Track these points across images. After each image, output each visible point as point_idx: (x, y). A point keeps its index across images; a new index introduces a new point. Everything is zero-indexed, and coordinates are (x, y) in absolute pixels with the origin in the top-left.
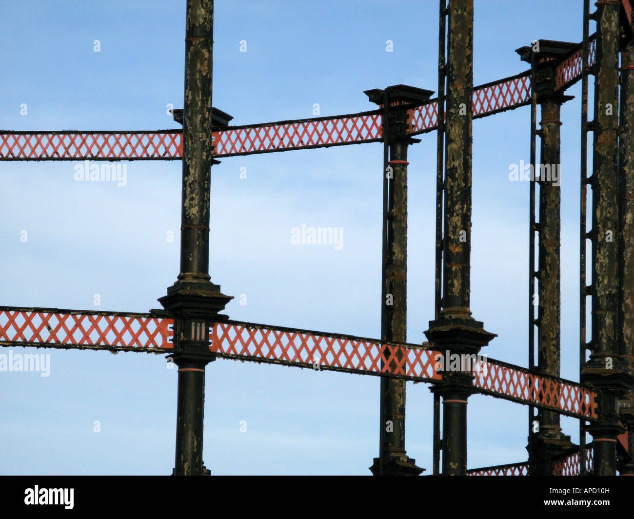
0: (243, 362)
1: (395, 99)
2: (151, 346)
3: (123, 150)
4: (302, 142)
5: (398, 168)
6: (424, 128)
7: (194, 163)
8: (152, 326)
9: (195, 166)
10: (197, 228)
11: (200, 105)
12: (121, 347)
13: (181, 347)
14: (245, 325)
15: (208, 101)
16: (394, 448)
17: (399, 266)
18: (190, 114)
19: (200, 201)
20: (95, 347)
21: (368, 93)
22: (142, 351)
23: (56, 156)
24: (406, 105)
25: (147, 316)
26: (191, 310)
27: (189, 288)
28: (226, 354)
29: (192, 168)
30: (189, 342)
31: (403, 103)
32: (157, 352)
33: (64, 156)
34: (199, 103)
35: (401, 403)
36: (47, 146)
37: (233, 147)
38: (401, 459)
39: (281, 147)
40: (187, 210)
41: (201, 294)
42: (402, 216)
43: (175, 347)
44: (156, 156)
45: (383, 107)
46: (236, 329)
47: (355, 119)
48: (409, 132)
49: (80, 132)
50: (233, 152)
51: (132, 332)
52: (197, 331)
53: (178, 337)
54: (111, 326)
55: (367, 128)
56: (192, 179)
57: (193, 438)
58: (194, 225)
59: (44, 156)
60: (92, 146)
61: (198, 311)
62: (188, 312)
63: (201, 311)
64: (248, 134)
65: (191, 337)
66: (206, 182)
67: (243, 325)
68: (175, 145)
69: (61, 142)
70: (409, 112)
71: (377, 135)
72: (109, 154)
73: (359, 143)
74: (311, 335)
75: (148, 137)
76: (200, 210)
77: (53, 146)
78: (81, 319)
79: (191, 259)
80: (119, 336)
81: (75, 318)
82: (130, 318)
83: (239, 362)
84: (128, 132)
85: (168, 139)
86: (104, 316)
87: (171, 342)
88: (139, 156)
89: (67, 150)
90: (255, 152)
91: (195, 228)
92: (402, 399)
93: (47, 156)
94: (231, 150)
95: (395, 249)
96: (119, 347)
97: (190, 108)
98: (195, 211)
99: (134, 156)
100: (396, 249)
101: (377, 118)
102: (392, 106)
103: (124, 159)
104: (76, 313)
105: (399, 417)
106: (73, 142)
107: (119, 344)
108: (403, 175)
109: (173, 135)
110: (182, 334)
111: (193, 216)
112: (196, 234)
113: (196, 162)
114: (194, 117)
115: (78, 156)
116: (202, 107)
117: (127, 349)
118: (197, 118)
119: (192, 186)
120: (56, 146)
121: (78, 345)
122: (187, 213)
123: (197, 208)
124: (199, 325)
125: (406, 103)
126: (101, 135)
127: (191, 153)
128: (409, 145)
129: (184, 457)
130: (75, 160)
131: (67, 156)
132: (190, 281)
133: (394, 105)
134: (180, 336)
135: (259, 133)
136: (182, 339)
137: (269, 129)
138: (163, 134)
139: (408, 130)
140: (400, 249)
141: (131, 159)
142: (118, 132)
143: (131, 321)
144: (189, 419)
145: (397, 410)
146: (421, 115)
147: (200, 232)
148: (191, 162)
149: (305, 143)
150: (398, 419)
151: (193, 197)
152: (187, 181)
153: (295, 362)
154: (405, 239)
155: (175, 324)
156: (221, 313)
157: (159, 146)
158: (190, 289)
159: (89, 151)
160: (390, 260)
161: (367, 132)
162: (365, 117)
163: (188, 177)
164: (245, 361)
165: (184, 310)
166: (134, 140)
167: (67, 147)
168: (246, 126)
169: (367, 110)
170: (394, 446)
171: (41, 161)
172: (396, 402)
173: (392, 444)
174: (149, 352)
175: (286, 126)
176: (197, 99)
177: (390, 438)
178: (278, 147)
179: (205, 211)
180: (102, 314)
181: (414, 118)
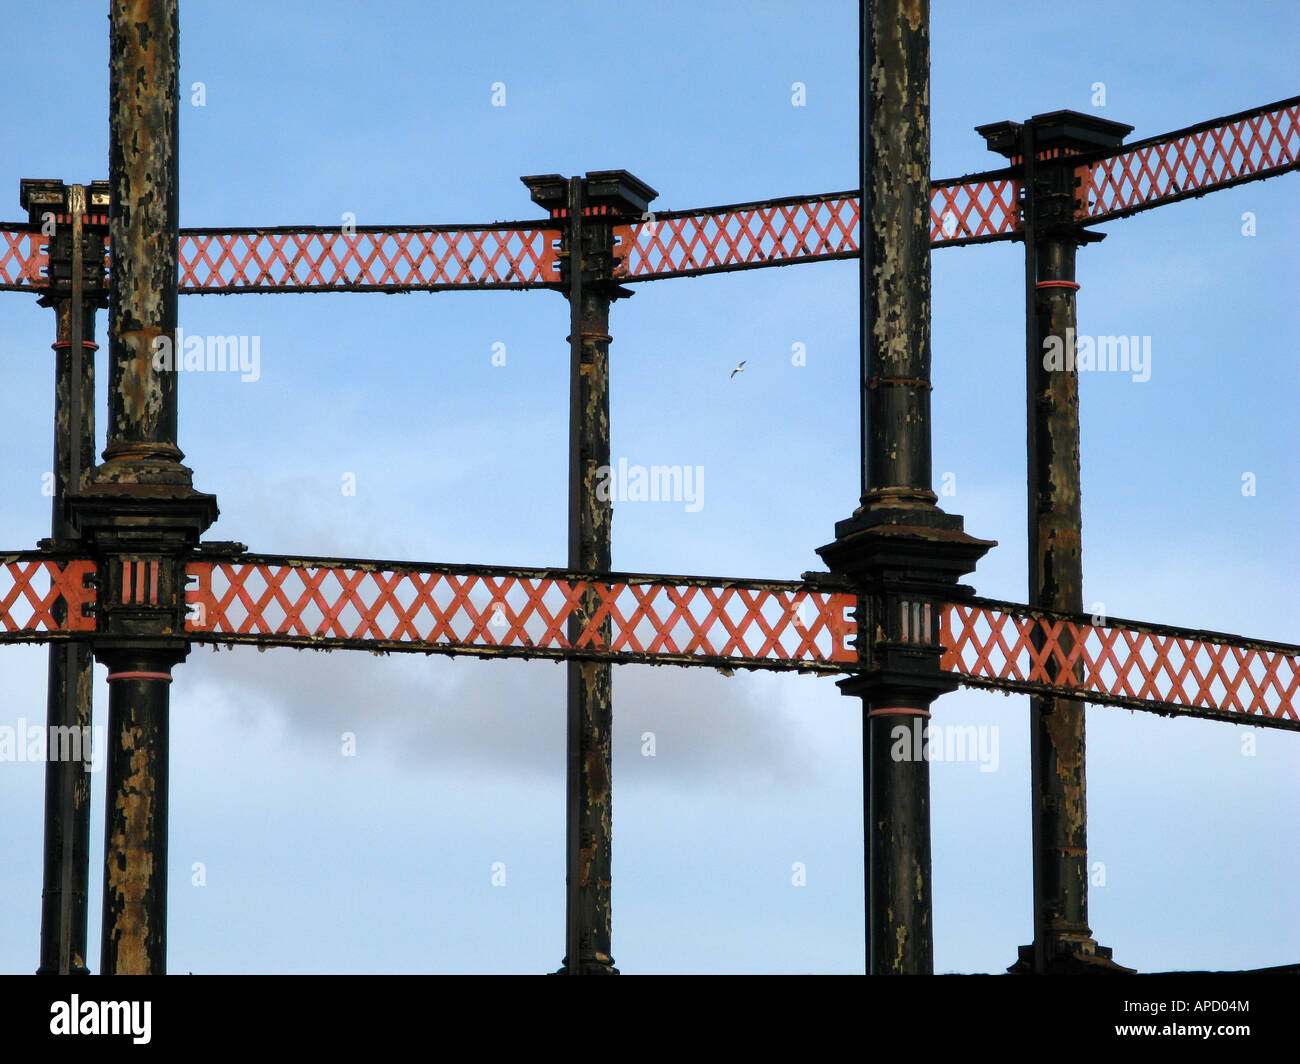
0: (1007, 695)
1: (1049, 144)
2: (808, 656)
3: (416, 267)
4: (827, 245)
5: (1058, 298)
6: (1118, 207)
7: (894, 234)
8: (807, 610)
9: (898, 242)
10: (906, 384)
11: (905, 100)
12: (742, 659)
13: (877, 659)
14: (1010, 610)
15: (923, 90)
16: (1066, 923)
17: (1065, 516)
18: (882, 120)
19: (911, 320)
20: (685, 660)
21: (983, 131)
22: (788, 669)
23: (265, 283)
24: (1074, 156)
25: (797, 588)
26: (901, 574)
27: (894, 522)
28: (971, 677)
29: (891, 246)
30: (898, 647)
31: (1067, 151)
32: (822, 672)
33: (283, 282)
34: (904, 95)
35: (1078, 823)
36: (246, 262)
37: (666, 258)
38: (1084, 948)
39: (778, 256)
40: (882, 343)
41: (924, 536)
42: (1069, 405)
43: (862, 659)
44: (490, 280)
45: (1020, 162)
46: (989, 619)
47: (951, 190)
48: (1081, 217)
49: (320, 228)
50: (667, 269)
51: (764, 626)
52: (914, 621)
53: (868, 636)
54: (718, 610)
55: (980, 209)
56: (893, 272)
57: (914, 869)
58: (899, 378)
59: (240, 283)
60: (346, 260)
61: (919, 574)
62: (893, 578)
63: (925, 575)
64: (700, 229)
65: (900, 634)
66: (923, 278)
67: (1005, 610)
68: (533, 255)
69: (277, 251)
70: (1078, 172)
71: (1004, 225)
72: (385, 277)
73: (961, 243)
74: (1149, 634)
75: (472, 238)
76: (912, 343)
77: (259, 260)
78: (652, 595)
79: (894, 455)
80: (737, 635)
81: (637, 593)
82: (758, 592)
83: (999, 693)
84: (428, 229)
85: (515, 243)
86: (702, 587)
87: (852, 648)
88: (452, 280)
89: (290, 268)
90: (719, 269)
91: (902, 385)
92: (1079, 814)
93: (247, 282)
94: (662, 264)
95: (1054, 477)
96: (738, 659)
97: (881, 107)
98: (899, 344)
99: (440, 281)
100: (1057, 478)
101: (1002, 187)
102: (1042, 158)
103: (418, 288)
104: (640, 581)
105: (1074, 853)
106: (302, 251)
107: (737, 653)
108: (1069, 312)
109: (527, 234)
110: (879, 629)
111: (896, 355)
112: (904, 399)
113: (899, 231)
114: (893, 127)
115: (315, 282)
116: (910, 105)
117: (754, 663)
118: (901, 130)
119: (892, 287)
120: (265, 260)
121: (648, 655)
122: (882, 350)
123: (904, 337)
124: (917, 606)
125: (1073, 153)
126: (365, 236)
127: (889, 210)
128: (1079, 246)
129: (895, 914)
130: (308, 291)
131: (290, 283)
132: (895, 506)
133: (1045, 156)
134: (874, 635)
135: (725, 226)
136: (879, 640)
137: (750, 217)
138: (505, 232)
139: (1078, 213)
140: (1065, 479)
141: (434, 288)
142: (403, 229)
143: (762, 599)
144: (904, 826)
145: (1071, 838)
146: (1110, 178)
147: (912, 394)
148: (889, 232)
149: (835, 247)
150: (1073, 858)
151: (894, 312)
152: (878, 275)
153: (1118, 697)
154: (1076, 455)
155: (861, 606)
156: (963, 580)
157: (496, 257)
158: (898, 524)
159: (340, 271)
160: (1043, 504)
161: (981, 219)
162: (974, 187)
163: (880, 265)
164: (1011, 693)
165: (886, 573)
166: (440, 244)
167: (290, 261)
168: (696, 210)
169: (979, 171)
170: (1065, 918)
171: (233, 295)
172: (1068, 820)
173: (1061, 914)
174: (803, 670)
175: (789, 209)
176: (899, 86)
177: (1056, 901)
178: (771, 257)
179: (922, 344)
180: (698, 582)
181: (1093, 184)
